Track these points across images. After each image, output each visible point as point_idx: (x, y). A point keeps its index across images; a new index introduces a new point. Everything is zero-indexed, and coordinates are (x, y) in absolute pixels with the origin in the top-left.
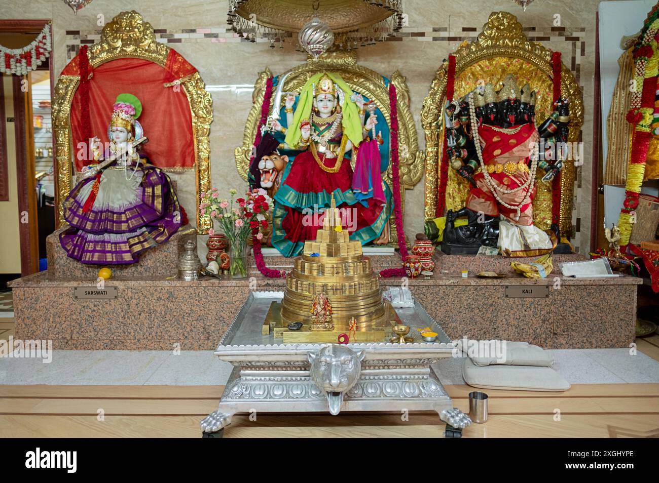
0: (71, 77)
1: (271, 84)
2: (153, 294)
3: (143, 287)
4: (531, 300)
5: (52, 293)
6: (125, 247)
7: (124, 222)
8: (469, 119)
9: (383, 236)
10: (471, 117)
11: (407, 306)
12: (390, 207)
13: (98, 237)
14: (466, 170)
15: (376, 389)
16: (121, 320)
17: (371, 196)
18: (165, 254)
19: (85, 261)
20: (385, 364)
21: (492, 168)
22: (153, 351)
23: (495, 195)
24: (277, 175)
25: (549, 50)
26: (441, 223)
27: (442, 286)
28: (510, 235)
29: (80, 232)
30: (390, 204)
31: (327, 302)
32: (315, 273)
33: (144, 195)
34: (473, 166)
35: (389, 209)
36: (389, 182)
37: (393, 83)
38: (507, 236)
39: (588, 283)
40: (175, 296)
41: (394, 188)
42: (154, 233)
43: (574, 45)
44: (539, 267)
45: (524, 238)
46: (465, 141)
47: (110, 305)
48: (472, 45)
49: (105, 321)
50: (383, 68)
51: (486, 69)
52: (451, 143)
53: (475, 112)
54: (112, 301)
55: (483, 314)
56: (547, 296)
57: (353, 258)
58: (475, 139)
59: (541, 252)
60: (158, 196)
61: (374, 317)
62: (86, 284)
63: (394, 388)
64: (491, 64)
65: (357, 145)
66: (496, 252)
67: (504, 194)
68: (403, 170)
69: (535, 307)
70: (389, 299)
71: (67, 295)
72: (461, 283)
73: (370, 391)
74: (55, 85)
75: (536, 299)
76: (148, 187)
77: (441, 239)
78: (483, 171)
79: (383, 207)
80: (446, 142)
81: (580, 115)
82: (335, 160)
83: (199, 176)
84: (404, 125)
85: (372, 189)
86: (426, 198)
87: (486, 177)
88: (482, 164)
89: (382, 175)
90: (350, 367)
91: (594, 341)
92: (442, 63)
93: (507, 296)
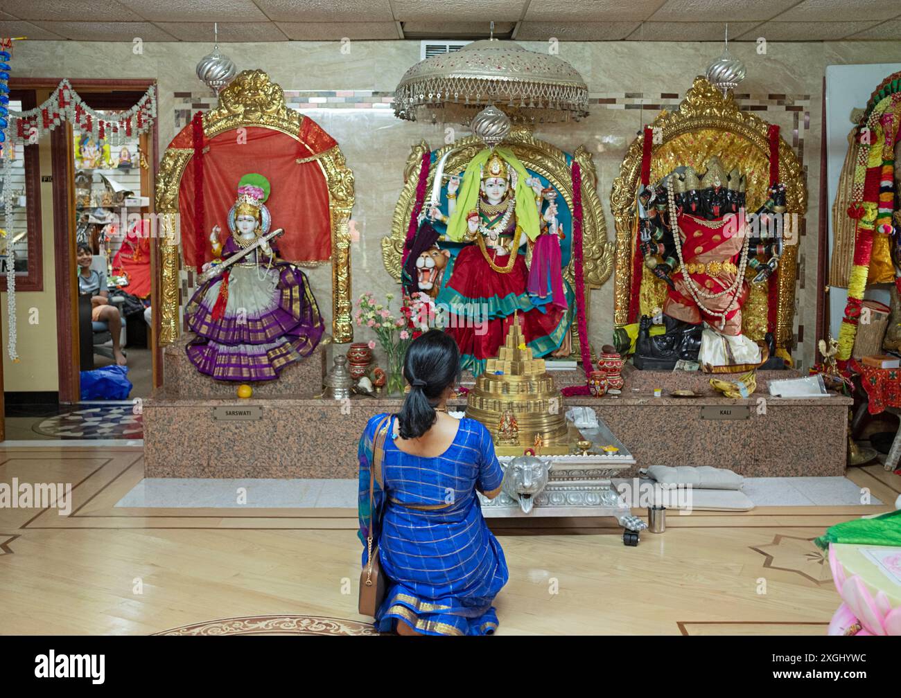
0: (181, 151)
1: (428, 159)
2: (303, 414)
3: (292, 407)
4: (729, 422)
5: (187, 414)
6: (265, 360)
7: (260, 331)
8: (667, 207)
9: (563, 347)
10: (670, 205)
11: (590, 427)
12: (573, 312)
13: (233, 349)
14: (663, 270)
15: (561, 498)
16: (266, 444)
17: (550, 301)
18: (308, 368)
19: (218, 376)
20: (568, 475)
21: (693, 268)
22: (303, 480)
23: (696, 300)
24: (438, 274)
25: (766, 123)
26: (633, 330)
27: (630, 406)
28: (713, 346)
29: (211, 343)
30: (572, 307)
31: (513, 419)
32: (500, 391)
33: (281, 299)
34: (670, 264)
35: (570, 315)
36: (571, 280)
37: (576, 160)
38: (710, 348)
39: (792, 403)
40: (329, 417)
41: (577, 290)
42: (297, 344)
43: (796, 116)
44: (741, 385)
45: (729, 350)
46: (662, 234)
47: (254, 427)
48: (672, 114)
49: (247, 445)
50: (565, 141)
51: (690, 145)
52: (646, 237)
53: (675, 200)
54: (256, 422)
55: (677, 437)
56: (748, 418)
57: (537, 376)
58: (674, 232)
59: (748, 368)
60: (296, 300)
61: (557, 434)
62: (227, 403)
63: (577, 497)
64: (695, 139)
65: (533, 239)
66: (696, 367)
67: (706, 299)
68: (588, 266)
69: (734, 430)
70: (572, 420)
71: (205, 416)
72: (652, 403)
73: (555, 500)
74: (160, 160)
75: (736, 421)
76: (286, 288)
77: (633, 350)
78: (683, 271)
79: (563, 314)
80: (639, 235)
81: (802, 202)
82: (507, 257)
83: (337, 271)
84: (590, 211)
85: (551, 292)
86: (615, 299)
87: (686, 279)
88: (682, 262)
89: (563, 271)
90: (539, 473)
91: (799, 468)
92: (636, 135)
93: (703, 418)
